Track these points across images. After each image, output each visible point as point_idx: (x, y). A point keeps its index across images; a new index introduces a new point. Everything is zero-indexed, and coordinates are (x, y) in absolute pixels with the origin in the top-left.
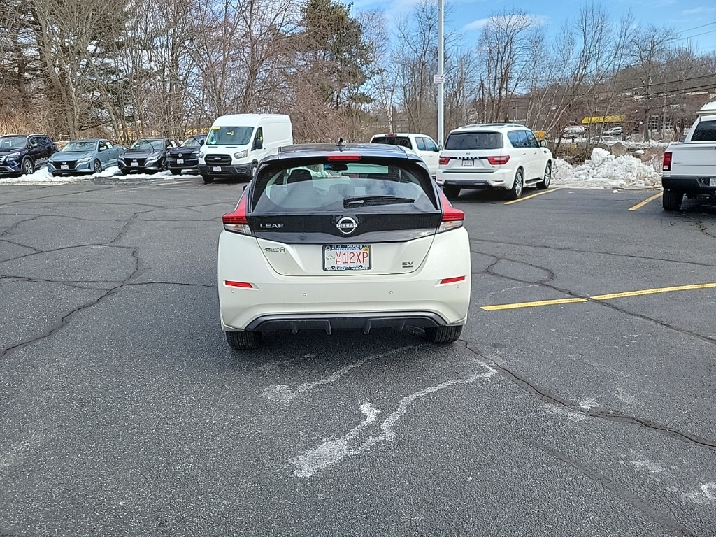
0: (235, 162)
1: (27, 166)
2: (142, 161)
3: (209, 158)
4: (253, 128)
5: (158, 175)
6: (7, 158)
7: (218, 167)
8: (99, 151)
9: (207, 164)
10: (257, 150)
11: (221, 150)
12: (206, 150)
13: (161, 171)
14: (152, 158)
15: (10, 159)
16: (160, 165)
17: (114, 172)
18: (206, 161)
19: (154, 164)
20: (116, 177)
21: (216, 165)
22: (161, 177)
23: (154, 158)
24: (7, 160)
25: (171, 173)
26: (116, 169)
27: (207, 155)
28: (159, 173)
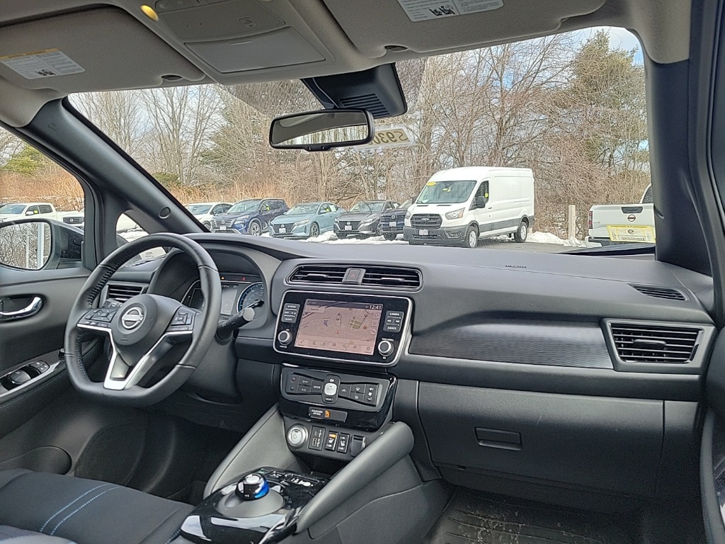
0: (446, 223)
1: (254, 229)
2: (355, 224)
3: (417, 219)
4: (476, 182)
5: (370, 240)
6: (235, 221)
7: (425, 230)
8: (320, 213)
9: (413, 226)
10: (478, 209)
11: (432, 209)
12: (414, 209)
13: (374, 235)
14: (367, 221)
15: (239, 222)
16: (374, 230)
17: (329, 237)
18: (412, 223)
19: (369, 228)
20: (327, 242)
21: (423, 228)
22: (373, 242)
23: (369, 220)
24: (236, 223)
25: (384, 238)
26: (331, 234)
27: (414, 215)
28: (371, 238)
